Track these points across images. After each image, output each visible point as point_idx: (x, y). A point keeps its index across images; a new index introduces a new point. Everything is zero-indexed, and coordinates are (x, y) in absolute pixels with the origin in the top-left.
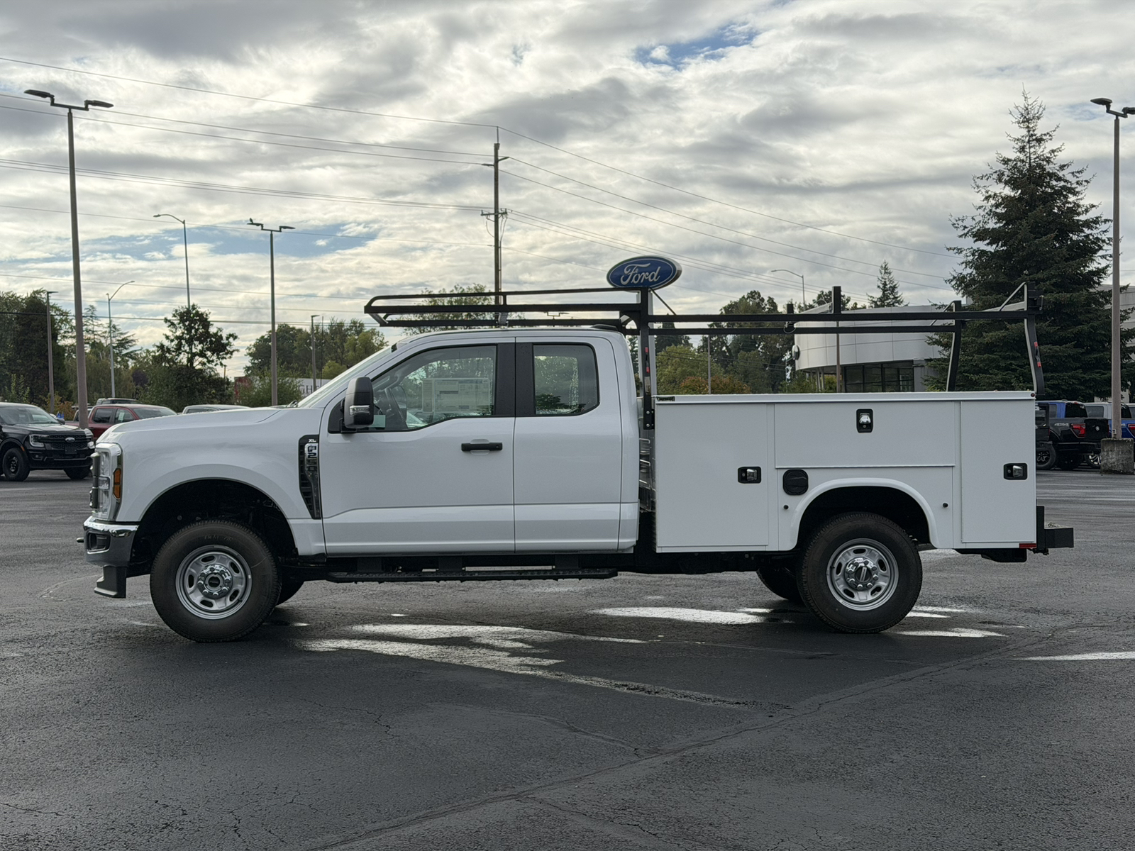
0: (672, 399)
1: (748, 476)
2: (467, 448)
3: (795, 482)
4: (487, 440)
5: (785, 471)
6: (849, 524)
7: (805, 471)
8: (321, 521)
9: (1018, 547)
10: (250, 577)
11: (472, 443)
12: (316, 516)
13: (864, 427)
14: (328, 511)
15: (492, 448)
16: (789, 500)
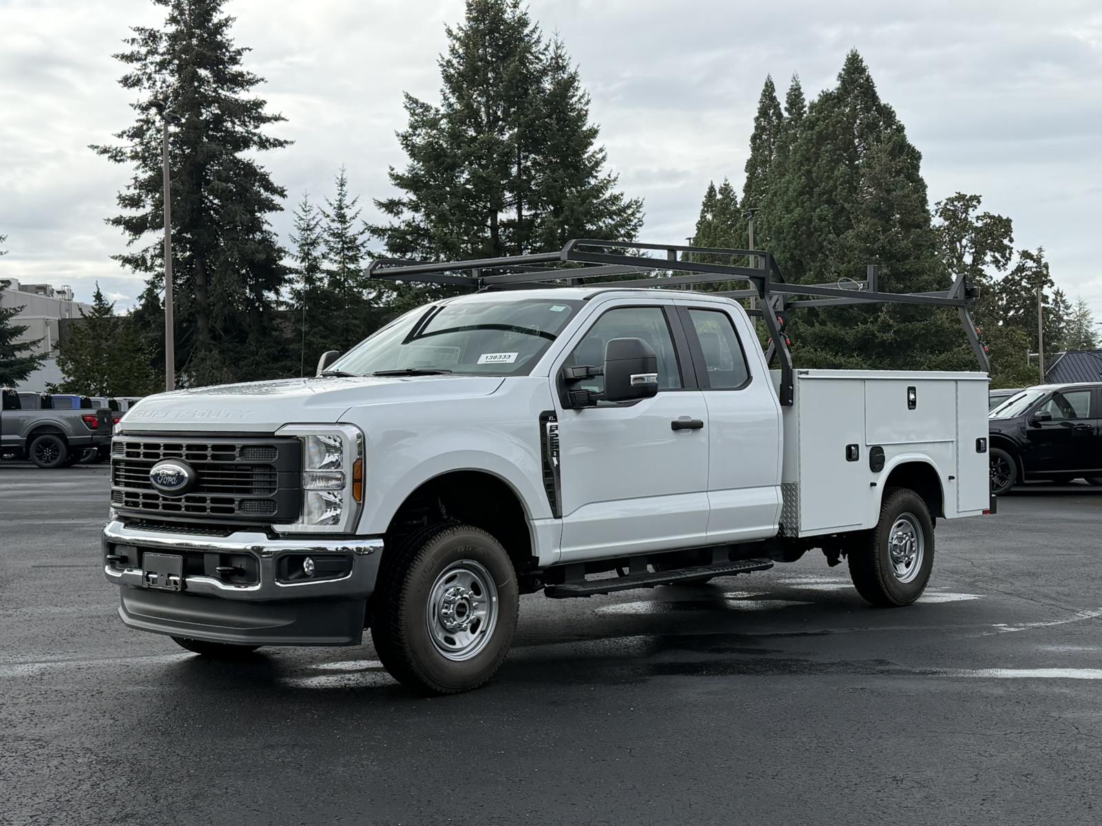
0: (807, 373)
1: (852, 453)
2: (677, 426)
3: (877, 458)
4: (689, 417)
5: (871, 448)
8: (560, 520)
10: (494, 599)
11: (679, 421)
12: (557, 515)
13: (912, 404)
14: (565, 509)
15: (696, 426)
16: (873, 477)
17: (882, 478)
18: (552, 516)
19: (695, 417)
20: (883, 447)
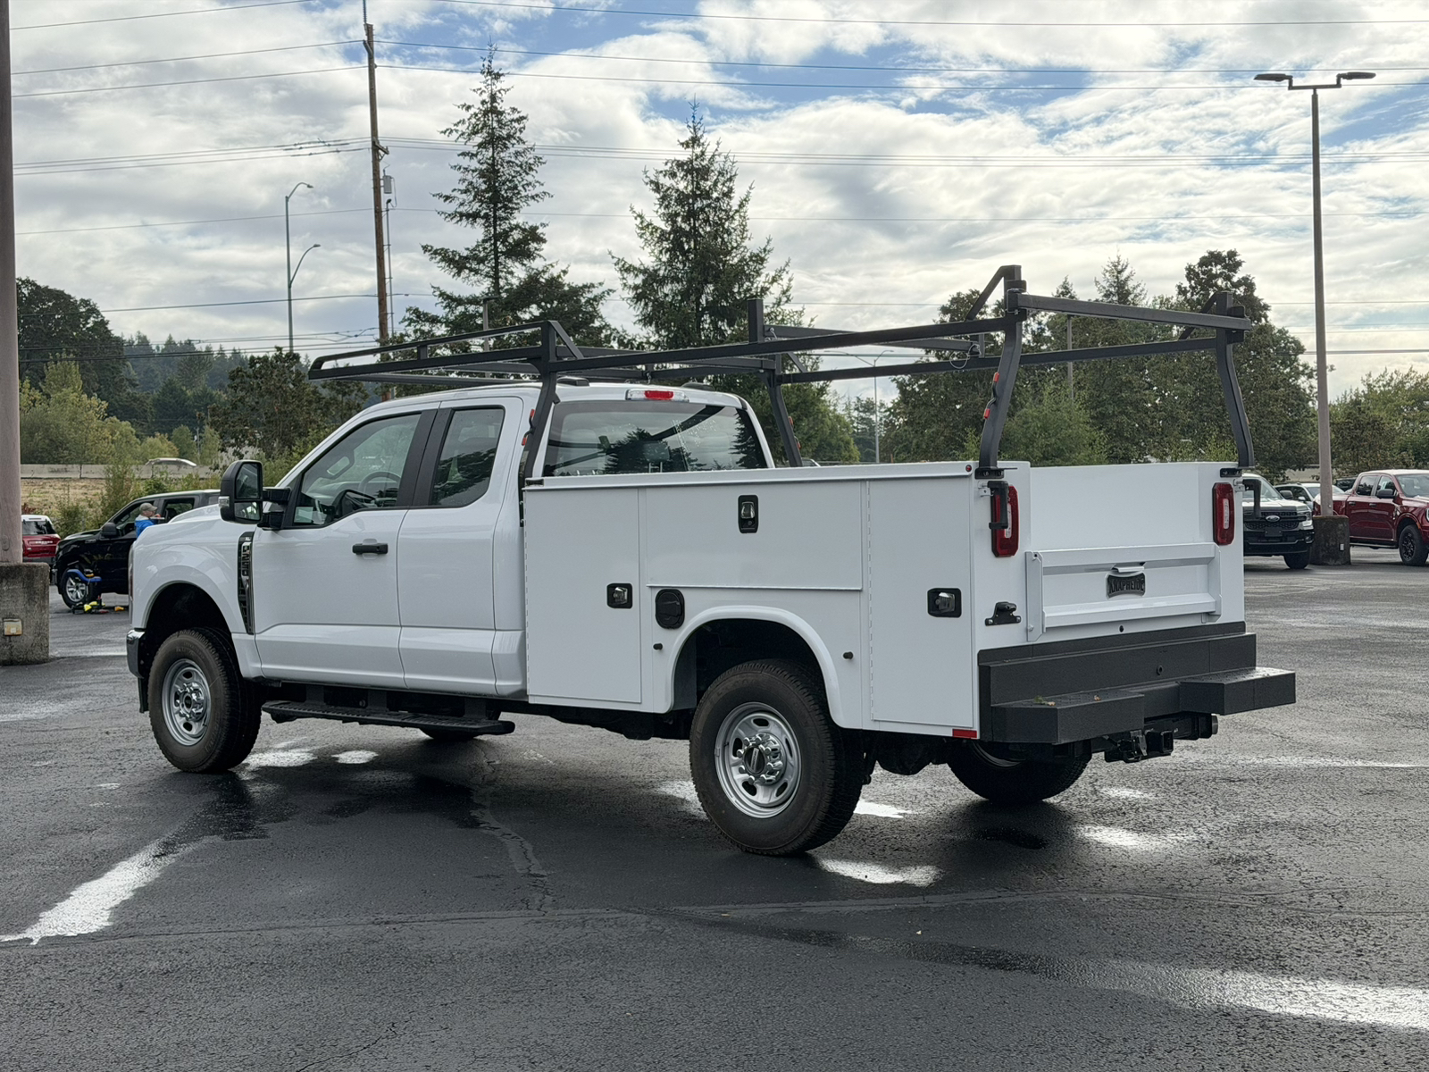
1: (619, 597)
2: (359, 550)
3: (670, 607)
4: (375, 540)
5: (657, 591)
6: (737, 678)
7: (681, 591)
8: (254, 636)
9: (951, 735)
10: (209, 698)
11: (364, 544)
12: (250, 630)
13: (748, 524)
14: (258, 626)
15: (381, 550)
16: (662, 635)
17: (675, 640)
18: (245, 631)
19: (380, 541)
20: (682, 591)
